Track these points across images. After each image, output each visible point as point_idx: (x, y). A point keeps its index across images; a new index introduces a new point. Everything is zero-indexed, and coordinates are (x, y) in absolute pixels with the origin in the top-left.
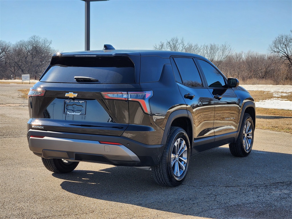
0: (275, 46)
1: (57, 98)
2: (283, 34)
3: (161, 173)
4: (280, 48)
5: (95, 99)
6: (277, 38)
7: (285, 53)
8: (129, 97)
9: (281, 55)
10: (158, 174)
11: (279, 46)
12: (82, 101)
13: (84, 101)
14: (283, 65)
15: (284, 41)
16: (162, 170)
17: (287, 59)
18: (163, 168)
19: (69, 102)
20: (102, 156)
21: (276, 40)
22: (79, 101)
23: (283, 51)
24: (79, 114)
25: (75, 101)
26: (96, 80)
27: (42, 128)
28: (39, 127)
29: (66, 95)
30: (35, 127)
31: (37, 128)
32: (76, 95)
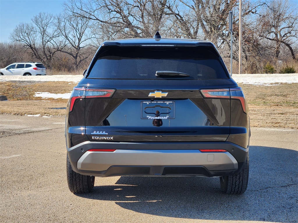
0: (17, 35)
1: (128, 99)
2: (24, 23)
3: (240, 180)
4: (22, 37)
5: (187, 99)
6: (18, 27)
7: (27, 42)
8: (232, 95)
9: (23, 43)
10: (236, 181)
11: (21, 34)
12: (169, 102)
13: (172, 102)
14: (26, 54)
15: (25, 29)
16: (242, 177)
17: (30, 48)
18: (244, 174)
19: (149, 103)
20: (202, 167)
21: (17, 28)
22: (165, 102)
23: (25, 40)
24: (166, 118)
25: (158, 102)
26: (188, 75)
27: (110, 138)
28: (105, 138)
29: (151, 95)
30: (97, 138)
31: (101, 139)
32: (165, 95)
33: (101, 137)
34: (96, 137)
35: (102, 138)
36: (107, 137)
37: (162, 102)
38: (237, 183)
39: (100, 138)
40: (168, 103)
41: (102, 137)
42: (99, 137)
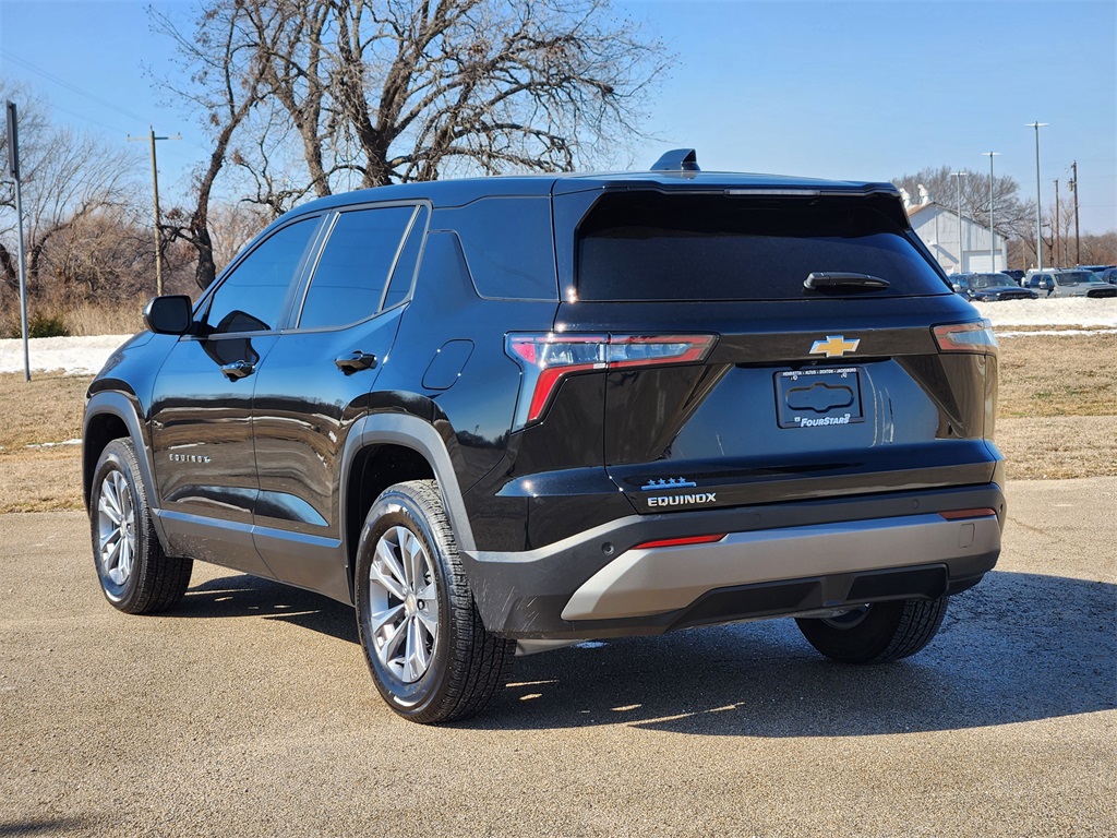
12: (848, 370)
13: (854, 370)
19: (798, 376)
20: (944, 566)
22: (839, 371)
24: (846, 420)
25: (822, 372)
26: (884, 284)
27: (707, 498)
28: (691, 499)
29: (817, 348)
30: (663, 501)
31: (677, 502)
32: (853, 345)
33: (677, 498)
34: (660, 499)
35: (680, 500)
36: (698, 496)
37: (831, 371)
38: (924, 622)
39: (674, 501)
40: (845, 372)
41: (682, 497)
42: (671, 498)
